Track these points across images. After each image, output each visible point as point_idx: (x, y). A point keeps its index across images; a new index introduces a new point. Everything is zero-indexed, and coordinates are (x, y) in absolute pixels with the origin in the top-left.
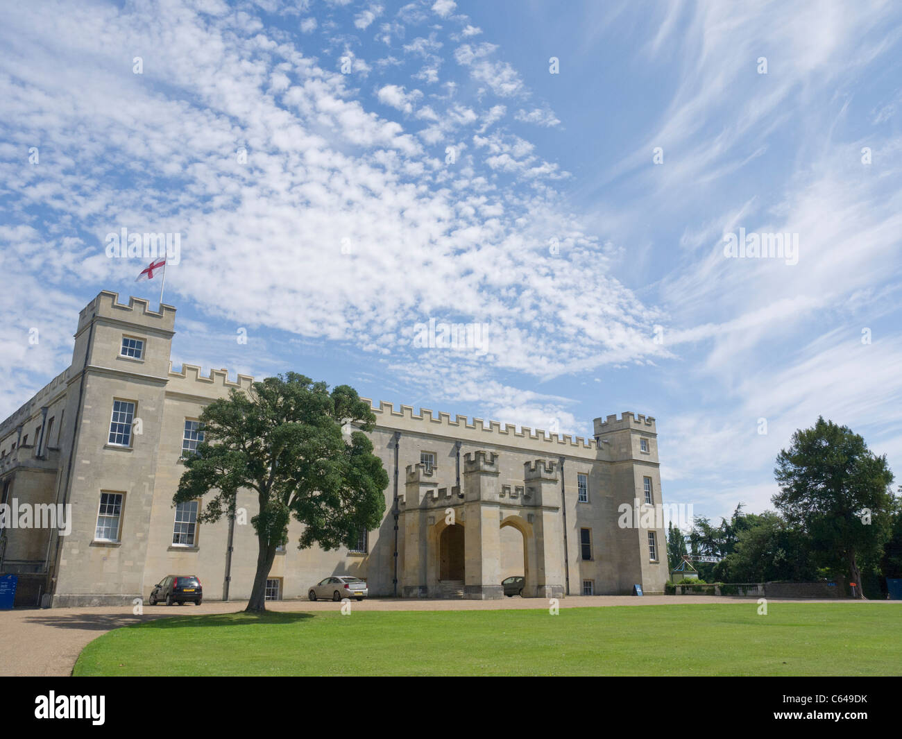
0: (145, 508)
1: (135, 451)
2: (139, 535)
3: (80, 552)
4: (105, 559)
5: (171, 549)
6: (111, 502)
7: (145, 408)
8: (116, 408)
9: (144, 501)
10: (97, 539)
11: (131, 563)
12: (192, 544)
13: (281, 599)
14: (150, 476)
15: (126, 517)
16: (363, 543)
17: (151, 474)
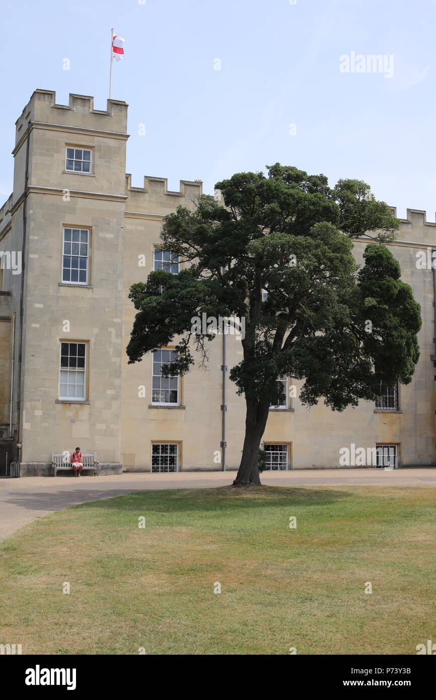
0: (113, 360)
1: (95, 289)
2: (110, 392)
3: (44, 414)
4: (73, 421)
5: (151, 407)
6: (73, 353)
7: (101, 235)
8: (67, 238)
9: (111, 350)
10: (61, 398)
11: (103, 427)
12: (176, 402)
13: (290, 469)
14: (115, 320)
15: (92, 371)
16: (393, 398)
17: (117, 317)
